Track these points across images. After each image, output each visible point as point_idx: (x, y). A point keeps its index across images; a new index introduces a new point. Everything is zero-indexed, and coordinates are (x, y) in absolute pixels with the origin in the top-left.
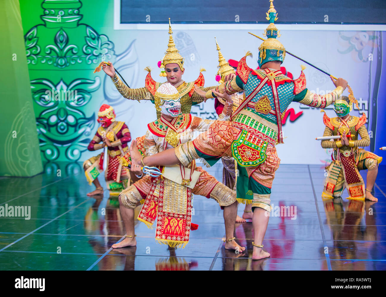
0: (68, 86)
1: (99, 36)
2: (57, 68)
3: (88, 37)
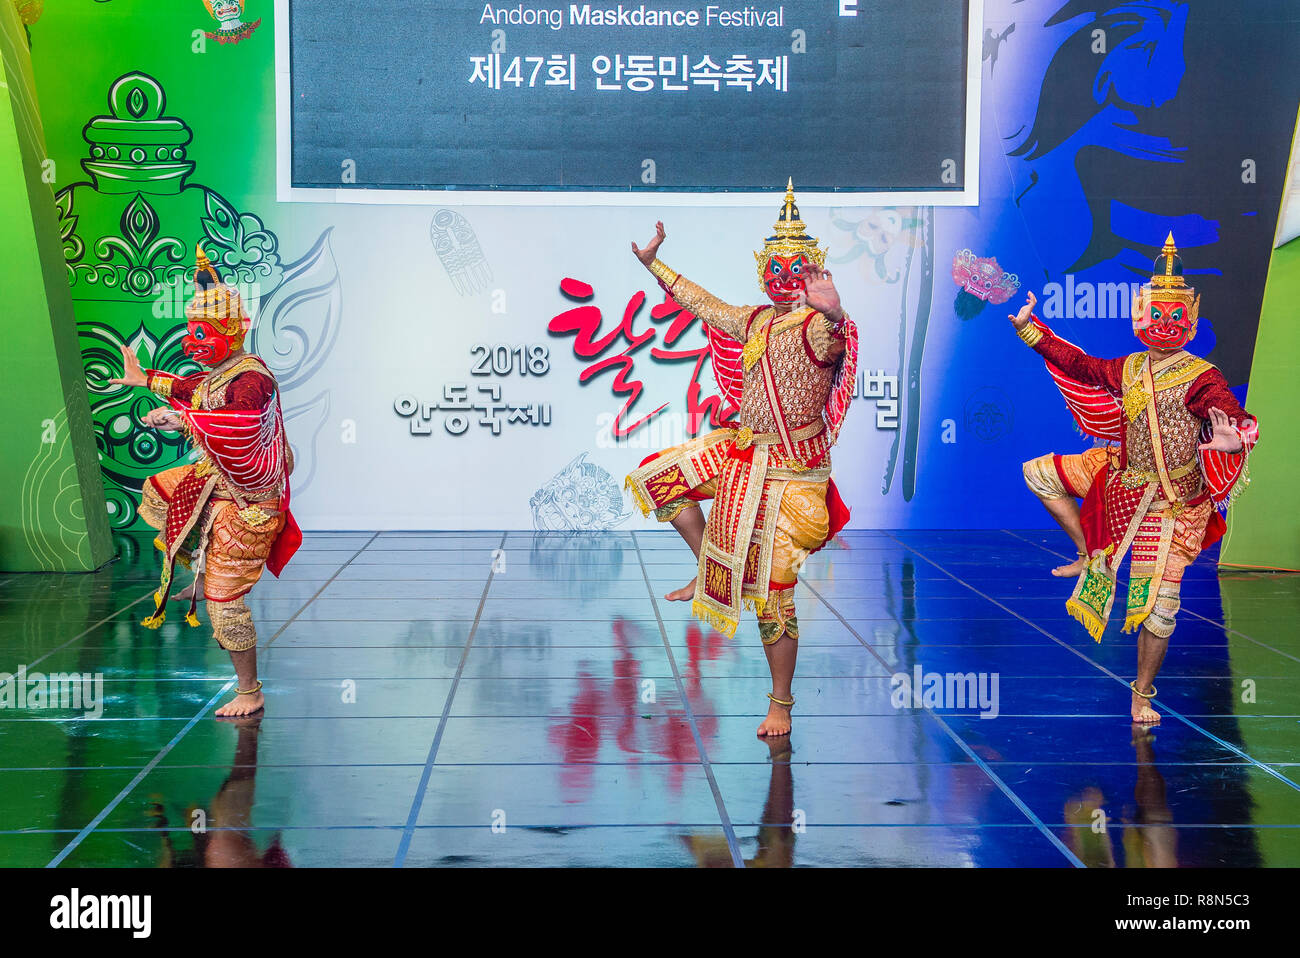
0: (159, 343)
1: (238, 217)
2: (129, 296)
3: (210, 218)
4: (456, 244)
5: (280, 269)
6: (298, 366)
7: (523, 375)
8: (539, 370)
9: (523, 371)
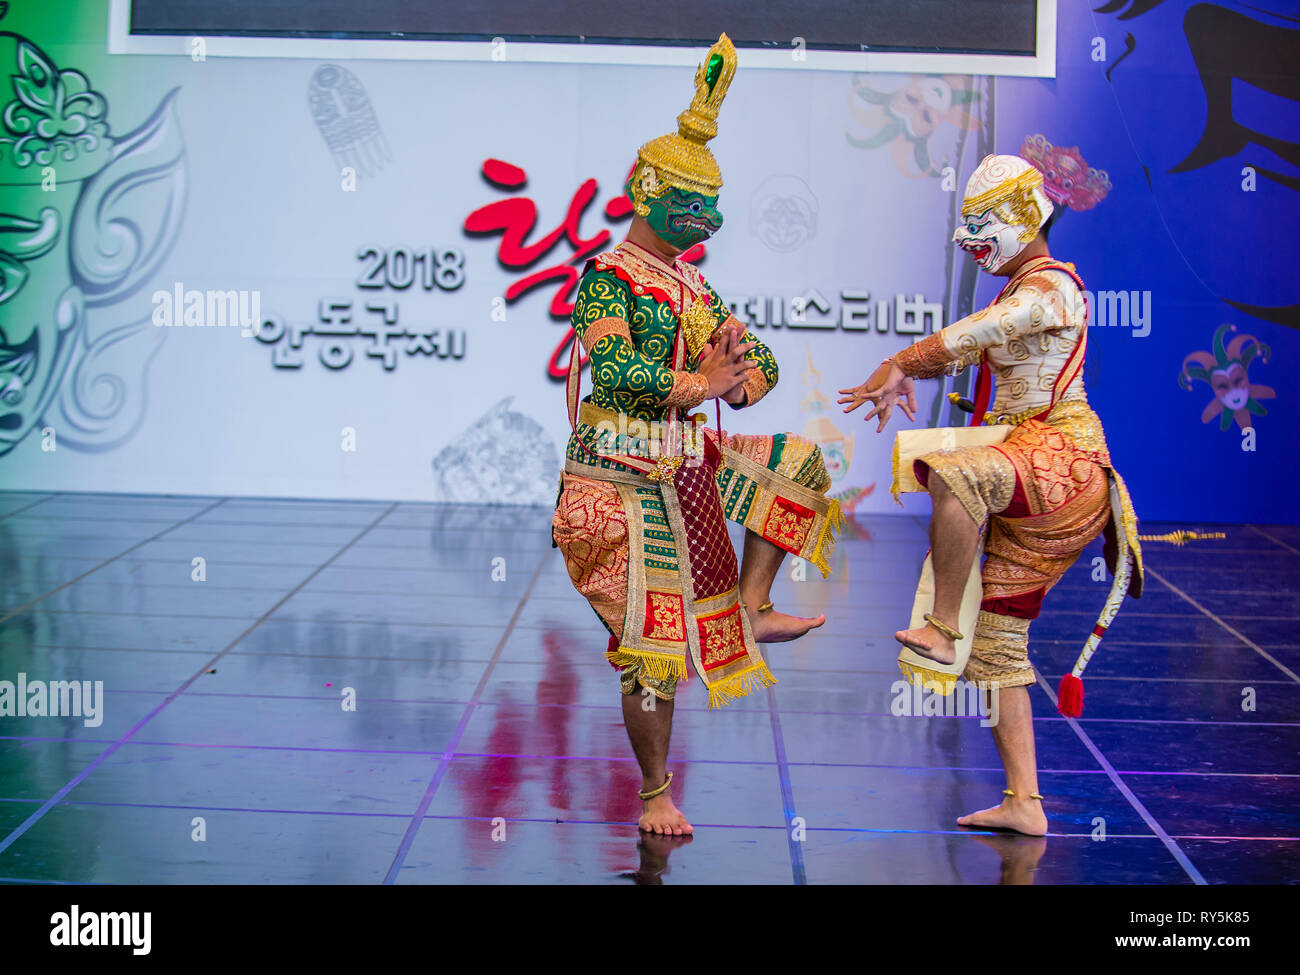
1: (57, 73)
3: (22, 76)
4: (343, 111)
5: (108, 142)
6: (127, 272)
7: (428, 289)
8: (449, 283)
9: (429, 283)
